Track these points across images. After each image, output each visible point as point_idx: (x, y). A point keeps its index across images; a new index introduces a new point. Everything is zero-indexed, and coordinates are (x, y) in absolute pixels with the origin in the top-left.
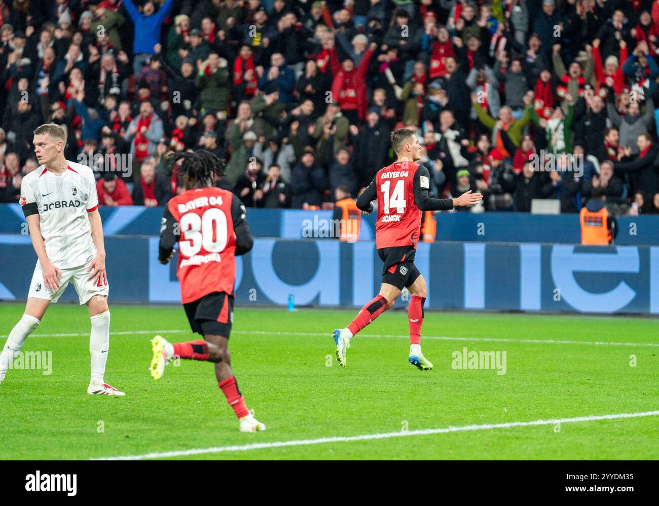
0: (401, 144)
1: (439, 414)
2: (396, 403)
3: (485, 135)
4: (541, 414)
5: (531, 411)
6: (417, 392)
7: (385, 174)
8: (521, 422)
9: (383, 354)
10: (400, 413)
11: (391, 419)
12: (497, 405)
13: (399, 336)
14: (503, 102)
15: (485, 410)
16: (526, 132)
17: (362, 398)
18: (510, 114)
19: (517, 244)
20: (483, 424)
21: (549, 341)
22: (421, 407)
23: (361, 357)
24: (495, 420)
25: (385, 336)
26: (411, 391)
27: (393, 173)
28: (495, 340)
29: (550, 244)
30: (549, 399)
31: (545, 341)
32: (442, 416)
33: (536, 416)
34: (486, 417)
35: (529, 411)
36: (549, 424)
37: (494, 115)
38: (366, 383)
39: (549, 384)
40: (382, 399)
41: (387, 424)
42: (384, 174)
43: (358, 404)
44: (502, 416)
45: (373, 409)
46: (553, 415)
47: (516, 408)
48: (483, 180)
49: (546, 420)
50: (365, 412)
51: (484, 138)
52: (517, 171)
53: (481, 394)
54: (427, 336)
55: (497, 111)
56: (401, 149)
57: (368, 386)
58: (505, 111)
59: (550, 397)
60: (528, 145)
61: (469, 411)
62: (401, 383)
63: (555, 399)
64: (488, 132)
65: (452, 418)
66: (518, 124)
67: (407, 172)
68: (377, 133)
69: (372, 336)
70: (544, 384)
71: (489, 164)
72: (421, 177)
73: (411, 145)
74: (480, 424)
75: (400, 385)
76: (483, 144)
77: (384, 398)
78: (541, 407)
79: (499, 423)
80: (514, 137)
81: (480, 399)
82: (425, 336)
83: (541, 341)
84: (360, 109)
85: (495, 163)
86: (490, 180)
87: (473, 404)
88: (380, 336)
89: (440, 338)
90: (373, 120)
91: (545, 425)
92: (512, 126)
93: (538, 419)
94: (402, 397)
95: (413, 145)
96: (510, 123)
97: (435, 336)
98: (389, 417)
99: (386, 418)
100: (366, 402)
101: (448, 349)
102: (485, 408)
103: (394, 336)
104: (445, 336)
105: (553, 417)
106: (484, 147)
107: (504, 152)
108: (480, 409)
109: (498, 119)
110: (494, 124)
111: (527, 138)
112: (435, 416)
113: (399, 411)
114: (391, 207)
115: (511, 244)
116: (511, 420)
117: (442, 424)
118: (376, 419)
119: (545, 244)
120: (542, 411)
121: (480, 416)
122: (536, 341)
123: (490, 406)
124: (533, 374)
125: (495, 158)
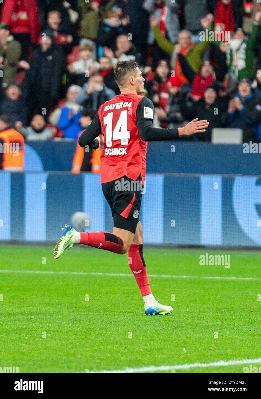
0: (125, 77)
1: (115, 355)
2: (70, 343)
3: (165, 61)
4: (222, 355)
5: (212, 352)
6: (91, 332)
7: (108, 106)
8: (201, 363)
9: (56, 291)
10: (74, 354)
11: (65, 360)
12: (176, 345)
13: (73, 273)
14: (182, 25)
15: (163, 351)
16: (206, 57)
17: (34, 338)
18: (189, 38)
19: (197, 175)
20: (161, 365)
21: (230, 278)
22: (96, 348)
23: (33, 294)
24: (174, 361)
25: (59, 273)
26: (85, 330)
27: (115, 104)
28: (174, 277)
29: (232, 175)
30: (230, 339)
31: (227, 278)
32: (117, 357)
33: (216, 357)
34: (164, 359)
35: (210, 351)
36: (230, 366)
37: (173, 39)
38: (38, 322)
39: (230, 323)
40: (55, 339)
41: (61, 365)
42: (106, 106)
43: (29, 344)
44: (182, 357)
45: (46, 349)
46: (235, 356)
47: (196, 348)
48: (161, 108)
49: (227, 361)
50: (37, 353)
51: (164, 63)
52: (196, 98)
53: (159, 334)
54: (103, 273)
55: (176, 35)
56: (125, 82)
57: (41, 326)
58: (184, 35)
59: (231, 337)
60: (207, 71)
61: (146, 352)
62: (75, 322)
63: (236, 339)
64: (166, 56)
65: (128, 359)
66: (197, 49)
67: (131, 103)
68: (50, 58)
69: (45, 272)
70: (225, 323)
71: (167, 91)
72: (145, 107)
73: (135, 78)
74: (158, 366)
75: (74, 324)
76: (162, 70)
77: (58, 337)
78: (222, 347)
79: (178, 364)
80: (193, 62)
81: (158, 339)
82: (100, 272)
83: (223, 278)
84: (33, 33)
85: (174, 90)
86: (168, 108)
87: (150, 344)
88: (52, 273)
89: (116, 274)
90: (46, 44)
91: (226, 367)
92: (191, 51)
93: (219, 361)
94: (76, 337)
95: (137, 78)
96: (190, 48)
97: (110, 273)
98: (62, 359)
99: (59, 359)
100: (38, 342)
101: (125, 286)
102: (163, 349)
103: (68, 273)
104: (122, 272)
105: (234, 358)
106: (163, 73)
107: (183, 79)
108: (158, 350)
109: (177, 43)
110: (173, 49)
111: (207, 63)
112: (111, 357)
113: (73, 352)
114: (114, 139)
115: (191, 175)
116: (190, 362)
117: (119, 365)
118: (48, 361)
119: (226, 176)
120: (223, 352)
121: (158, 357)
122: (217, 278)
123: (169, 346)
124: (213, 312)
125: (173, 85)
